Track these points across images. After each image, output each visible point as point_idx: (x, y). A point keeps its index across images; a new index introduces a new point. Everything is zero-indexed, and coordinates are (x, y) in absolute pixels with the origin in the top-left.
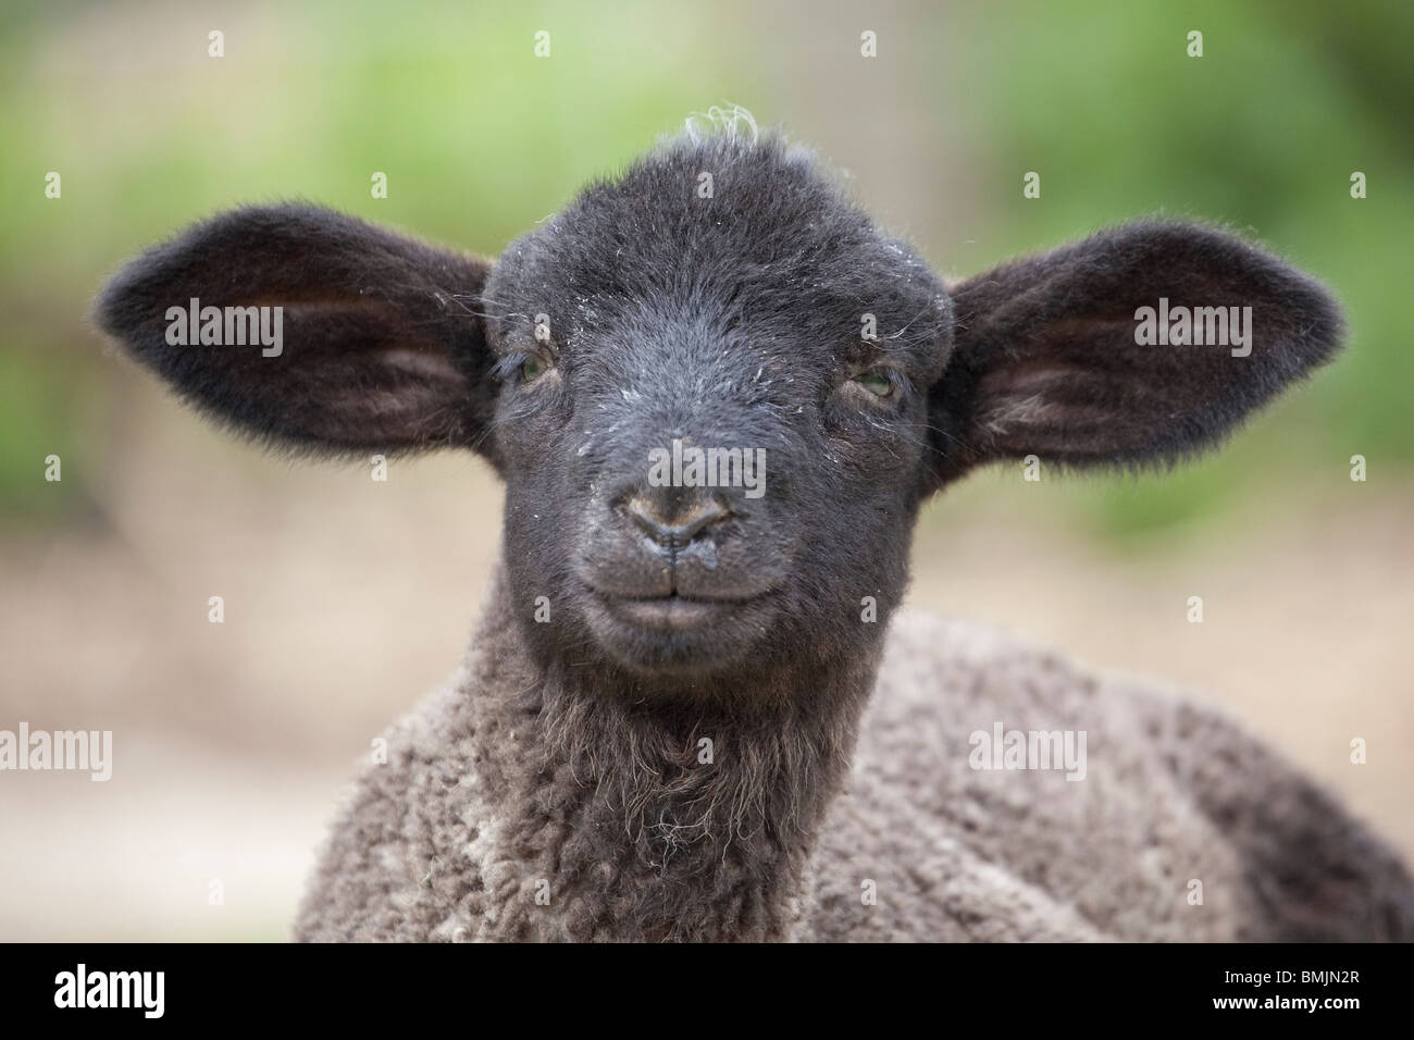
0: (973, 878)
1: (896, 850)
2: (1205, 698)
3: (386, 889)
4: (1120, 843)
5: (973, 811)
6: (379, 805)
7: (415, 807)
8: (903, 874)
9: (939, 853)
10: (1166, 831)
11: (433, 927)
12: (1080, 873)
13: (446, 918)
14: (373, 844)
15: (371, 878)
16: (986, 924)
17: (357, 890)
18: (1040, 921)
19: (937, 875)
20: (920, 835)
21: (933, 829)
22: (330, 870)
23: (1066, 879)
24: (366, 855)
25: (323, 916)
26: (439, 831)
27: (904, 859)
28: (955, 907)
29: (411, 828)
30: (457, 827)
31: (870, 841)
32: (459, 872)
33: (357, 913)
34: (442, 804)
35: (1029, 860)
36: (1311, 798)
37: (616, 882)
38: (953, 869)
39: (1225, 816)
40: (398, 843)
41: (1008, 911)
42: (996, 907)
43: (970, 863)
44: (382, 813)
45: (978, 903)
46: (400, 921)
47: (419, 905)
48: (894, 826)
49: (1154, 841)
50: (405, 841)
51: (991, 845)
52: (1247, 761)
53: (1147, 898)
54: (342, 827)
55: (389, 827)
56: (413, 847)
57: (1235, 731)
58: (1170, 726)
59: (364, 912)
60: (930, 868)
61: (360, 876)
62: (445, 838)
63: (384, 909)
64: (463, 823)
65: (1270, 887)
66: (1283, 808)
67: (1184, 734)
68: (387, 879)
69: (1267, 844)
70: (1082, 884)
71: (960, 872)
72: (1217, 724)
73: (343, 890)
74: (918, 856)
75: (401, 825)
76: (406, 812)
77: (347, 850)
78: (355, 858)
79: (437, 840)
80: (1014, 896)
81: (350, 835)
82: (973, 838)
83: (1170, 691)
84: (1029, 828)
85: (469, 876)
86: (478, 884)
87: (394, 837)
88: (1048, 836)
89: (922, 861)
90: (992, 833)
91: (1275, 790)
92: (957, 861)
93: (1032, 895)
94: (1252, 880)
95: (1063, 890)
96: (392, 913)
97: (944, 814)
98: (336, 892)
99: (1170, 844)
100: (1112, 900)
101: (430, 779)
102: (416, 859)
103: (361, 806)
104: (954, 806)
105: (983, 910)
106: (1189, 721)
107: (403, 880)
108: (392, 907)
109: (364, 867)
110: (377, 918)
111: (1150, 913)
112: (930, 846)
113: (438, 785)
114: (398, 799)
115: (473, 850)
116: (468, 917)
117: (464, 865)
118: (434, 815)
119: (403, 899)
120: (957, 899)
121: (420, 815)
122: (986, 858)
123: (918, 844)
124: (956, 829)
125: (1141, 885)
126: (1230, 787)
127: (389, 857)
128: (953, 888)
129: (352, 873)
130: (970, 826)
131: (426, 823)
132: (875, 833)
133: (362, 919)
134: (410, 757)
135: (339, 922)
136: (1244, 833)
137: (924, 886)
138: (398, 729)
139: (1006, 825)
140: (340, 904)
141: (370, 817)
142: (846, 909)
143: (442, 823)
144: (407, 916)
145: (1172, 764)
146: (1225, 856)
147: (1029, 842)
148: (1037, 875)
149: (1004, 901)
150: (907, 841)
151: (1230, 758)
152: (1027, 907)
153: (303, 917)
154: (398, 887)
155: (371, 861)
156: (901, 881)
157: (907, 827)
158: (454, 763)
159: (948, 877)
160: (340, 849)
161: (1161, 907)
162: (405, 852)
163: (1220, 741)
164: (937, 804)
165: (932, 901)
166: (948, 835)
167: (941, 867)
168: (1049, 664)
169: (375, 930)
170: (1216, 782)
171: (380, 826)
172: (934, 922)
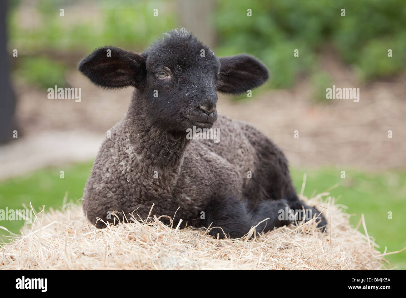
0: (210, 154)
1: (197, 149)
2: (251, 124)
3: (111, 155)
4: (234, 148)
5: (210, 143)
6: (110, 142)
7: (116, 143)
8: (198, 154)
9: (204, 150)
10: (243, 145)
11: (119, 163)
12: (227, 153)
13: (121, 161)
14: (109, 148)
15: (109, 153)
16: (212, 162)
17: (106, 155)
18: (221, 162)
19: (204, 154)
20: (201, 147)
21: (203, 146)
22: (102, 151)
23: (225, 154)
24: (108, 150)
25: (100, 159)
26: (121, 148)
27: (198, 151)
28: (206, 159)
29: (116, 145)
30: (125, 147)
31: (192, 148)
32: (124, 154)
33: (106, 159)
34: (122, 143)
35: (219, 151)
36: (267, 141)
37: (154, 158)
38: (206, 153)
39: (253, 144)
40: (113, 148)
41: (215, 160)
42: (213, 159)
43: (209, 152)
44: (111, 143)
45: (210, 159)
46: (113, 161)
47: (117, 159)
48: (196, 145)
49: (241, 148)
50: (115, 148)
51: (213, 149)
52: (258, 135)
53: (239, 157)
54: (103, 144)
55: (112, 145)
56: (116, 149)
57: (255, 130)
58: (245, 128)
59: (108, 159)
60: (202, 153)
61: (107, 153)
62: (122, 149)
63: (111, 159)
64: (126, 146)
65: (260, 155)
66: (263, 143)
67: (247, 130)
68: (111, 154)
69: (260, 148)
70: (228, 155)
71: (207, 153)
72: (252, 128)
73: (104, 155)
74: (200, 150)
75: (114, 145)
76: (115, 143)
77: (104, 148)
78: (106, 150)
79: (121, 149)
80: (216, 157)
81: (105, 146)
82: (210, 148)
83: (245, 123)
84: (219, 146)
85: (126, 155)
86: (128, 157)
87: (113, 147)
88: (222, 147)
89: (201, 151)
90: (213, 147)
91: (261, 139)
92: (207, 151)
93: (219, 157)
94: (258, 154)
95: (224, 156)
96: (112, 160)
97: (205, 143)
98: (103, 155)
99: (244, 148)
100: (233, 158)
101: (119, 139)
102: (116, 151)
103: (107, 141)
104: (206, 142)
105: (211, 160)
106: (248, 128)
107: (114, 154)
108: (112, 159)
109: (107, 151)
110: (110, 160)
111: (239, 160)
112: (202, 149)
113: (121, 140)
114: (113, 141)
115: (127, 151)
116: (126, 162)
117: (125, 154)
118: (120, 145)
119: (114, 157)
120: (207, 158)
121: (117, 144)
122: (212, 151)
123: (200, 148)
124: (207, 146)
125: (238, 155)
126: (254, 139)
127: (112, 150)
128: (206, 156)
129: (106, 152)
130: (209, 146)
131: (119, 145)
132: (193, 147)
133: (107, 160)
134: (115, 134)
135: (103, 160)
136: (256, 147)
137: (201, 156)
138: (112, 129)
139: (215, 146)
140: (104, 157)
141: (108, 143)
142: (188, 160)
143: (121, 146)
144: (115, 160)
145: (246, 134)
146: (253, 150)
147: (219, 149)
148: (220, 154)
149: (215, 158)
150: (198, 148)
151: (254, 134)
152: (219, 159)
153: (97, 159)
154: (113, 155)
155: (109, 150)
156: (197, 155)
157: (199, 146)
158: (125, 137)
159: (205, 154)
160: (103, 148)
161: (241, 159)
162: (115, 150)
163: (253, 131)
164: (204, 142)
165: (203, 158)
166: (205, 147)
167: (204, 152)
168: (223, 117)
169: (109, 162)
170: (252, 138)
171: (110, 145)
172: (203, 162)
